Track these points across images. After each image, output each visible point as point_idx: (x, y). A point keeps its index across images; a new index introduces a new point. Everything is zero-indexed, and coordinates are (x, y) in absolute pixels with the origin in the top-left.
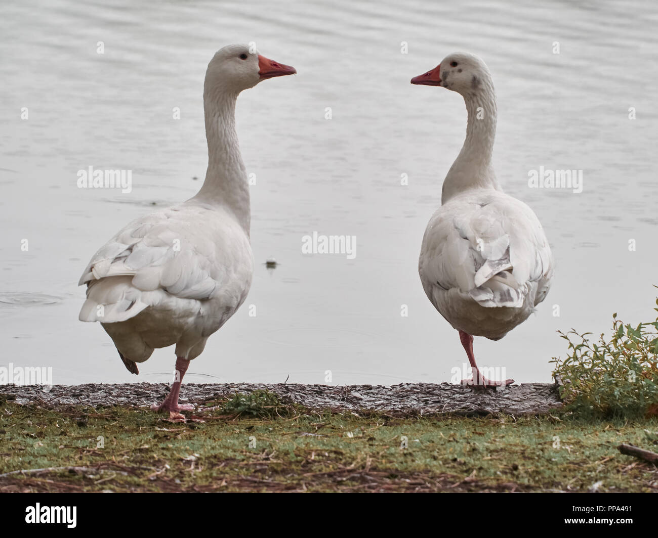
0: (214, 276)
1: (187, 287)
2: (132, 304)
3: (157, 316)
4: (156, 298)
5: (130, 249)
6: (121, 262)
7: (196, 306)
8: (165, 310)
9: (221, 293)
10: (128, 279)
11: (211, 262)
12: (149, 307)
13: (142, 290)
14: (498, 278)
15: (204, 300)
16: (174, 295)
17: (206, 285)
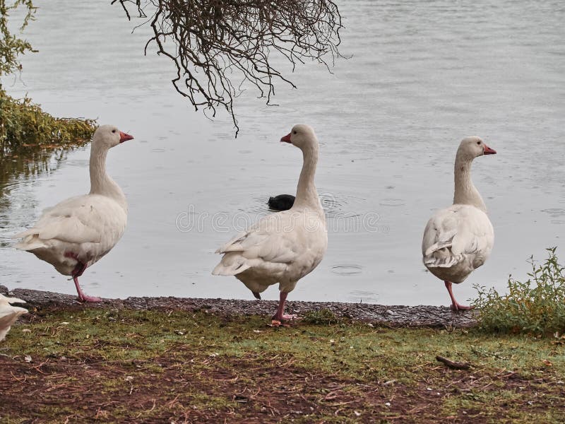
0: (294, 250)
1: (275, 257)
2: (241, 266)
3: (259, 272)
4: (256, 263)
5: (246, 236)
6: (238, 243)
7: (283, 266)
8: (262, 269)
9: (299, 259)
10: (241, 252)
11: (293, 243)
12: (251, 268)
13: (248, 258)
14: (441, 251)
15: (289, 263)
16: (269, 261)
17: (290, 255)
